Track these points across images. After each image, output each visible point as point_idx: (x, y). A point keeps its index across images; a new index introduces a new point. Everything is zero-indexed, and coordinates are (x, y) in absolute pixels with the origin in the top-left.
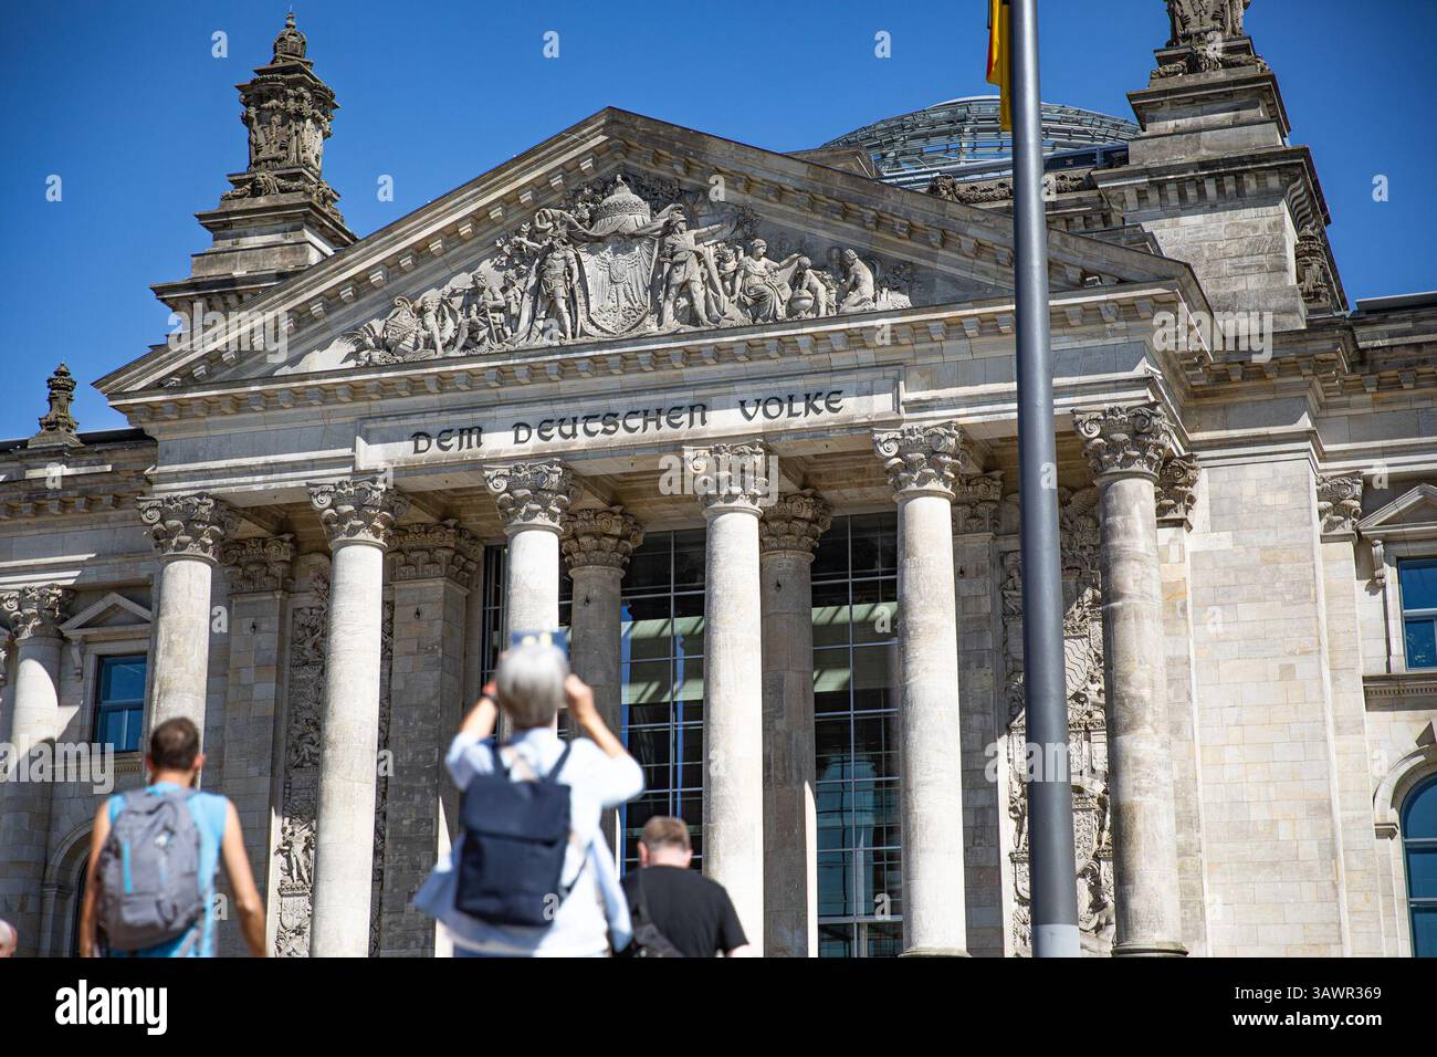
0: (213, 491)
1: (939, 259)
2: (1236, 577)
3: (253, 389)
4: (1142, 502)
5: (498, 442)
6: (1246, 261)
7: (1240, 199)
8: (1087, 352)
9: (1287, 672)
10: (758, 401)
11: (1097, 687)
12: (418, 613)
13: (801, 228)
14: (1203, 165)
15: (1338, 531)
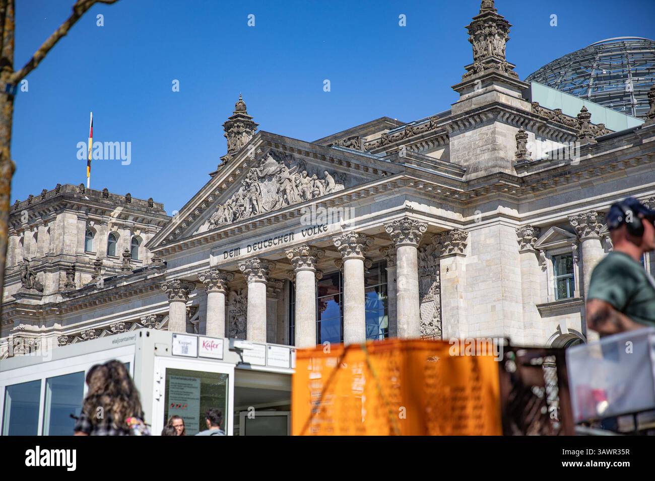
0: (179, 278)
1: (351, 171)
2: (479, 273)
3: (182, 242)
4: (406, 255)
5: (244, 252)
6: (484, 148)
7: (482, 123)
8: (390, 200)
9: (493, 307)
10: (306, 230)
11: (436, 319)
13: (317, 164)
14: (467, 113)
15: (525, 249)
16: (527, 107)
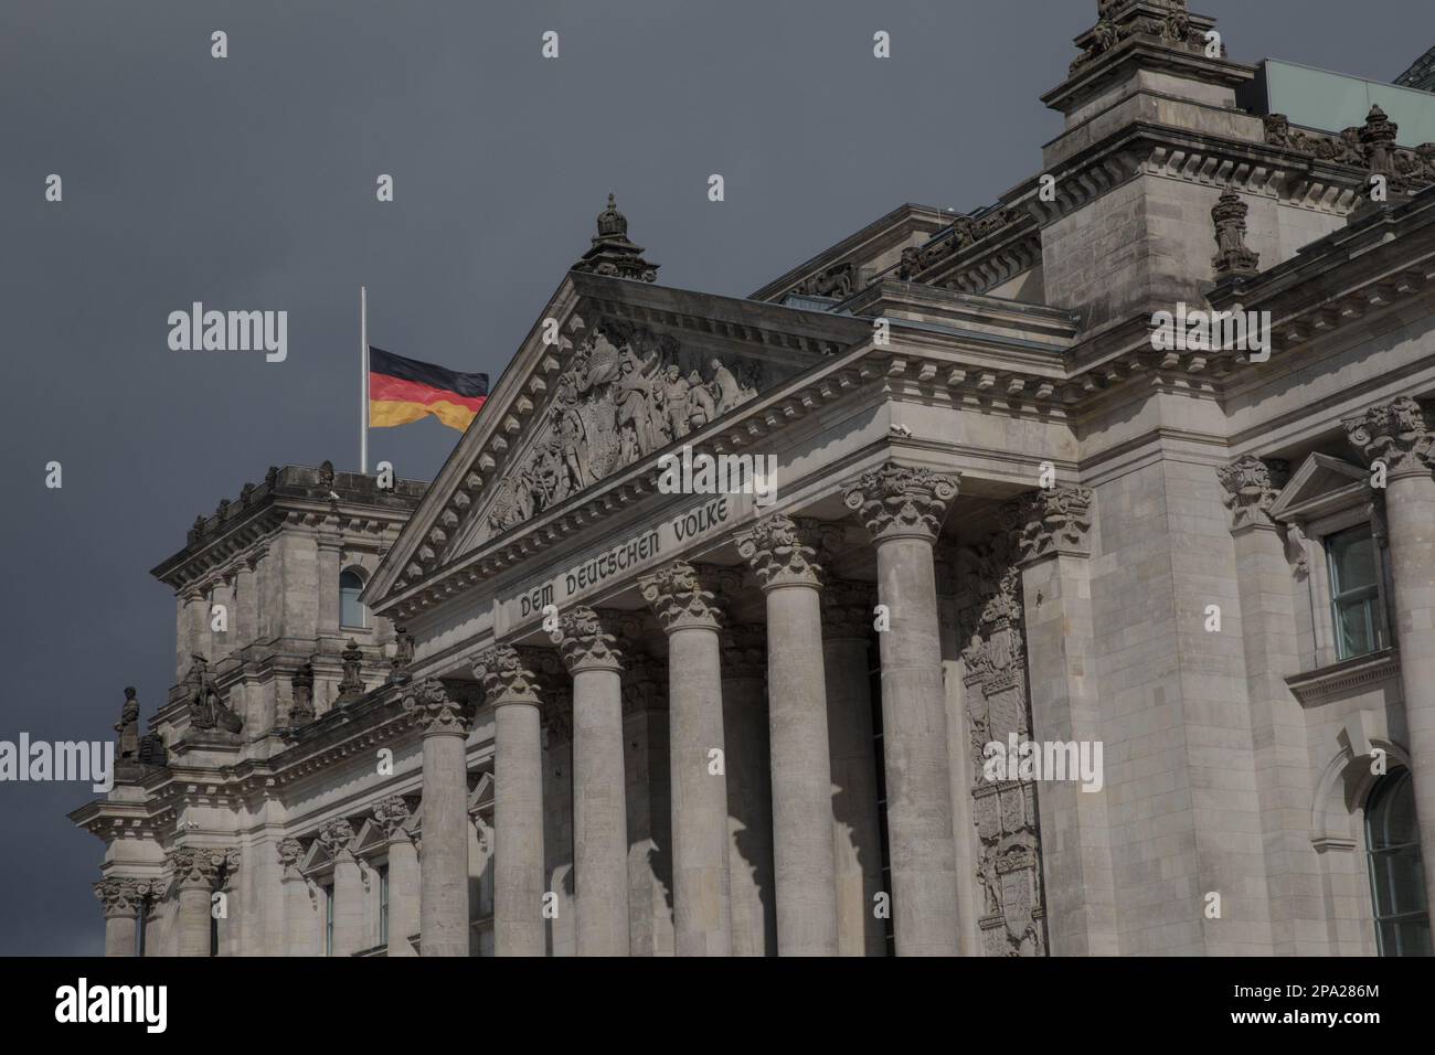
0: (439, 674)
1: (765, 352)
2: (1121, 601)
5: (561, 596)
9: (1159, 695)
10: (683, 522)
12: (634, 745)
13: (697, 344)
16: (1250, 130)
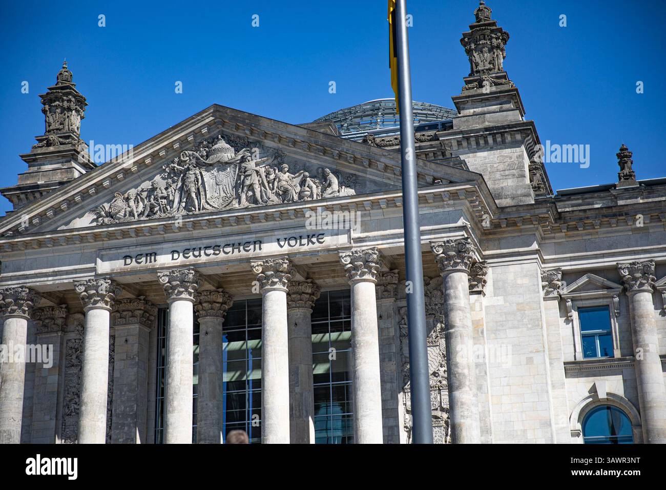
1: (368, 173)
2: (506, 317)
3: (47, 236)
4: (462, 283)
5: (164, 260)
7: (503, 145)
8: (436, 214)
9: (530, 360)
10: (286, 239)
11: (443, 369)
12: (126, 341)
13: (305, 159)
14: (486, 129)
15: (551, 295)
